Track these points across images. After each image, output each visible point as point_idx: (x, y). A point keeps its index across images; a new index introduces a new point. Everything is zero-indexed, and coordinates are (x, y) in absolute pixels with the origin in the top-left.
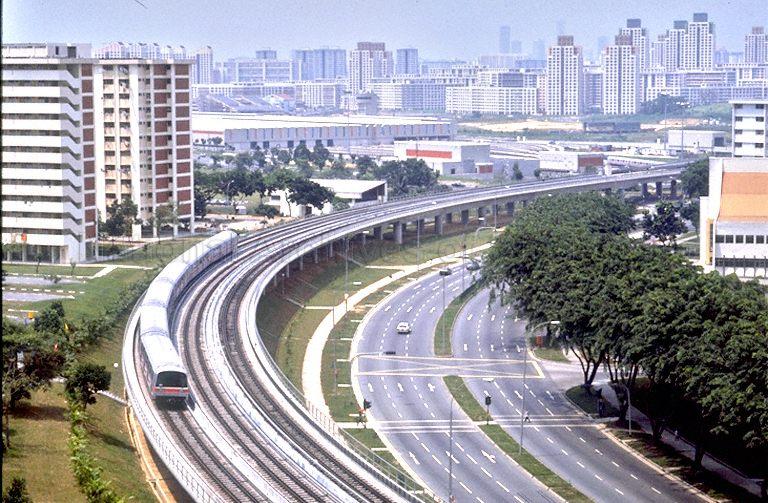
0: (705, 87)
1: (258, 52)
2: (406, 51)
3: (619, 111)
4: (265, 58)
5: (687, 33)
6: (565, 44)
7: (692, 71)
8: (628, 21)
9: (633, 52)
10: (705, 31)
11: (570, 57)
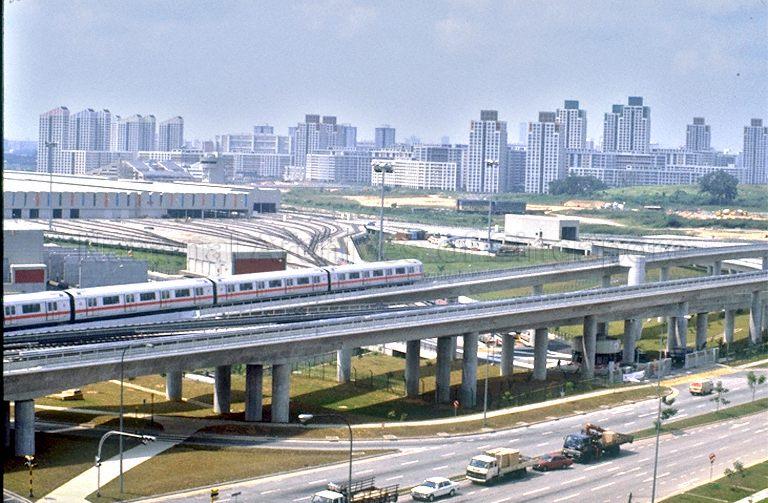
0: (630, 169)
1: (256, 128)
2: (384, 130)
3: (541, 191)
4: (262, 132)
5: (622, 115)
6: (488, 119)
7: (623, 154)
8: (566, 102)
9: (557, 130)
10: (639, 115)
11: (492, 133)
